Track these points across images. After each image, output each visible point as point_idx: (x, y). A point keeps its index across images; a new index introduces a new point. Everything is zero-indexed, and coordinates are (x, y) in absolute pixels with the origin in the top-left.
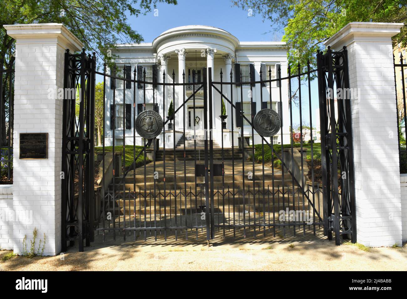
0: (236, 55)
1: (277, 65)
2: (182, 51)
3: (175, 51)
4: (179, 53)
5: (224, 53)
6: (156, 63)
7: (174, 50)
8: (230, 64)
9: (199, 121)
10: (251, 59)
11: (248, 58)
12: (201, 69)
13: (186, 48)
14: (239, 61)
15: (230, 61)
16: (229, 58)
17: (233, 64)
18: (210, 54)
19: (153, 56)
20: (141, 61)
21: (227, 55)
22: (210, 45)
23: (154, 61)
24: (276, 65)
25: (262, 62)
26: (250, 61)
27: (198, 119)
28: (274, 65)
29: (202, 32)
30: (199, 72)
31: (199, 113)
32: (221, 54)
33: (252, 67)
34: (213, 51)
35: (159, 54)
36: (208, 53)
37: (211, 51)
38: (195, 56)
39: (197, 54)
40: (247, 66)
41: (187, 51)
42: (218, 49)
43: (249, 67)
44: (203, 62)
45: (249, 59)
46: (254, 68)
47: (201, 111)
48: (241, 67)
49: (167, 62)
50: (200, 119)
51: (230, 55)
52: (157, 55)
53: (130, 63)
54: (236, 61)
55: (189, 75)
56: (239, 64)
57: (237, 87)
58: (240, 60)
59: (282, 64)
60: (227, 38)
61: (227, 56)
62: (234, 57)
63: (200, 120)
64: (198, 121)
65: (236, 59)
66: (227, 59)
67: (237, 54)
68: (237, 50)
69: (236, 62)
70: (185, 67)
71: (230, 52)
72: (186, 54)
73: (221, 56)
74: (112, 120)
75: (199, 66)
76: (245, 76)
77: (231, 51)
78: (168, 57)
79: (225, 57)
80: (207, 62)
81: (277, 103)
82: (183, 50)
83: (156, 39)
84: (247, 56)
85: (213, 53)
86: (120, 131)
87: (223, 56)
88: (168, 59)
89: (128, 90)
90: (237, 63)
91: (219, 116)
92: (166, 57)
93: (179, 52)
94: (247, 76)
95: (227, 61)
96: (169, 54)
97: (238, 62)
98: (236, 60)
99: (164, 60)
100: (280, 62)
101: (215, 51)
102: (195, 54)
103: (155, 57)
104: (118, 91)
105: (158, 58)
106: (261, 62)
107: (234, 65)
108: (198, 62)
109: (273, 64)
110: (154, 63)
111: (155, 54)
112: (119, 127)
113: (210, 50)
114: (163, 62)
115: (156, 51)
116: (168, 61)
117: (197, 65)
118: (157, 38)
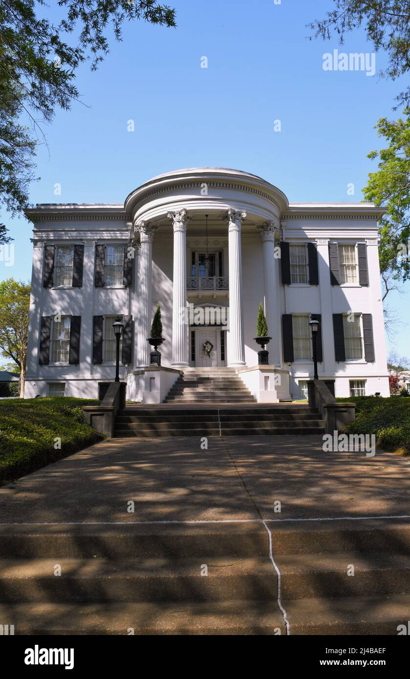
0: (281, 226)
1: (359, 244)
2: (180, 215)
3: (167, 214)
4: (174, 219)
5: (260, 221)
6: (131, 240)
7: (166, 212)
8: (271, 241)
9: (211, 350)
10: (310, 234)
11: (305, 231)
12: (217, 251)
13: (188, 209)
14: (288, 237)
15: (271, 236)
16: (270, 230)
17: (277, 242)
18: (234, 222)
19: (127, 226)
20: (106, 236)
21: (265, 224)
22: (235, 203)
23: (127, 235)
24: (357, 245)
25: (330, 239)
26: (309, 237)
27: (210, 347)
28: (352, 244)
29: (218, 179)
30: (212, 258)
31: (211, 335)
32: (254, 225)
33: (312, 249)
34: (240, 215)
35: (138, 222)
36: (231, 220)
37: (236, 216)
38: (204, 227)
39: (209, 223)
40: (302, 246)
41: (190, 215)
42: (249, 212)
43: (307, 249)
44: (220, 239)
45: (307, 234)
46: (316, 249)
47: (216, 331)
48: (291, 249)
49: (152, 237)
50: (212, 346)
51: (272, 225)
52: (133, 224)
53: (82, 240)
54: (281, 237)
55: (193, 263)
56: (288, 243)
57: (284, 286)
58: (288, 236)
60: (267, 193)
61: (265, 226)
62: (278, 228)
63: (213, 349)
64: (209, 350)
65: (281, 234)
66: (266, 232)
67: (283, 224)
68: (283, 217)
69: (282, 239)
70: (187, 247)
71: (272, 219)
72: (188, 220)
73: (254, 227)
74: (44, 346)
75: (211, 246)
76: (299, 266)
77: (273, 216)
78: (153, 227)
79: (262, 227)
80: (228, 239)
81: (362, 315)
82: (183, 213)
83: (132, 194)
84: (303, 228)
85: (240, 218)
86: (59, 368)
87: (259, 227)
88: (154, 230)
89: (77, 289)
90: (284, 240)
91: (254, 339)
92: (150, 226)
93: (175, 216)
94: (303, 266)
95: (266, 235)
96: (155, 221)
97: (286, 238)
98: (282, 235)
99: (146, 233)
101: (244, 215)
102: (205, 222)
103: (130, 228)
104: (58, 291)
105: (135, 229)
106: (329, 240)
107: (279, 243)
108: (211, 239)
109: (351, 242)
110: (127, 239)
111: (130, 224)
112: (56, 361)
113: (234, 213)
114: (143, 236)
115: (131, 217)
116: (153, 234)
117: (207, 245)
118: (134, 192)
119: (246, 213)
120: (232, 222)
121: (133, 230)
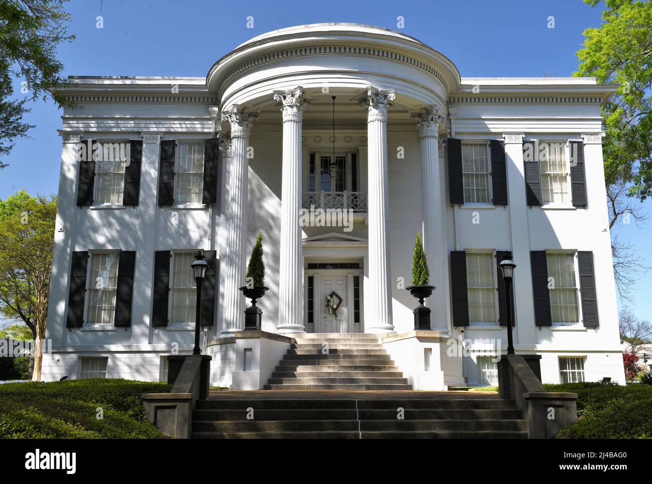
0: (449, 114)
1: (571, 142)
2: (293, 96)
3: (272, 95)
4: (284, 102)
5: (416, 106)
6: (216, 133)
7: (271, 92)
8: (433, 137)
9: (338, 306)
10: (494, 127)
11: (486, 122)
12: (347, 153)
13: (305, 86)
14: (459, 130)
15: (434, 129)
16: (432, 120)
17: (442, 140)
18: (376, 107)
19: (210, 113)
20: (177, 127)
21: (424, 111)
22: (378, 78)
23: (210, 127)
24: (568, 143)
25: (526, 134)
26: (492, 130)
27: (336, 300)
28: (561, 142)
29: (352, 42)
30: (341, 162)
31: (339, 282)
32: (407, 112)
33: (497, 149)
34: (386, 97)
35: (228, 107)
36: (371, 104)
37: (379, 98)
38: (330, 116)
39: (337, 108)
40: (481, 145)
41: (307, 96)
42: (399, 92)
43: (489, 150)
44: (354, 133)
45: (489, 126)
46: (503, 150)
47: (347, 276)
48: (463, 148)
49: (249, 130)
50: (341, 300)
51: (434, 112)
52: (220, 109)
53: (139, 133)
54: (449, 131)
55: (312, 170)
56: (459, 141)
57: (453, 207)
58: (461, 129)
59: (586, 140)
60: (427, 63)
61: (424, 114)
62: (445, 116)
63: (341, 304)
64: (335, 307)
65: (448, 126)
66: (426, 123)
67: (452, 111)
68: (452, 100)
69: (450, 133)
70: (302, 145)
71: (436, 103)
72: (306, 104)
73: (407, 116)
74: (75, 297)
75: (340, 144)
76: (477, 175)
77: (437, 99)
78: (250, 115)
79: (420, 116)
80: (367, 133)
81: (576, 254)
82: (298, 93)
83: (218, 63)
84: (483, 117)
85: (385, 102)
86: (100, 334)
87: (414, 115)
88: (251, 119)
89: (131, 209)
90: (454, 136)
91: (408, 289)
92: (246, 113)
93: (285, 98)
94: (482, 175)
95: (425, 128)
96: (254, 106)
97: (456, 133)
98: (450, 128)
99: (240, 124)
100: (579, 134)
101: (392, 97)
102: (331, 108)
103: (215, 116)
104: (102, 212)
105: (223, 118)
106: (524, 136)
107: (444, 142)
108: (340, 133)
109: (559, 139)
110: (210, 133)
111: (216, 109)
112: (94, 322)
113: (377, 94)
114: (236, 129)
115: (216, 99)
116: (250, 125)
117: (333, 142)
118: (221, 59)
119: (396, 94)
120: (373, 107)
121: (220, 119)
